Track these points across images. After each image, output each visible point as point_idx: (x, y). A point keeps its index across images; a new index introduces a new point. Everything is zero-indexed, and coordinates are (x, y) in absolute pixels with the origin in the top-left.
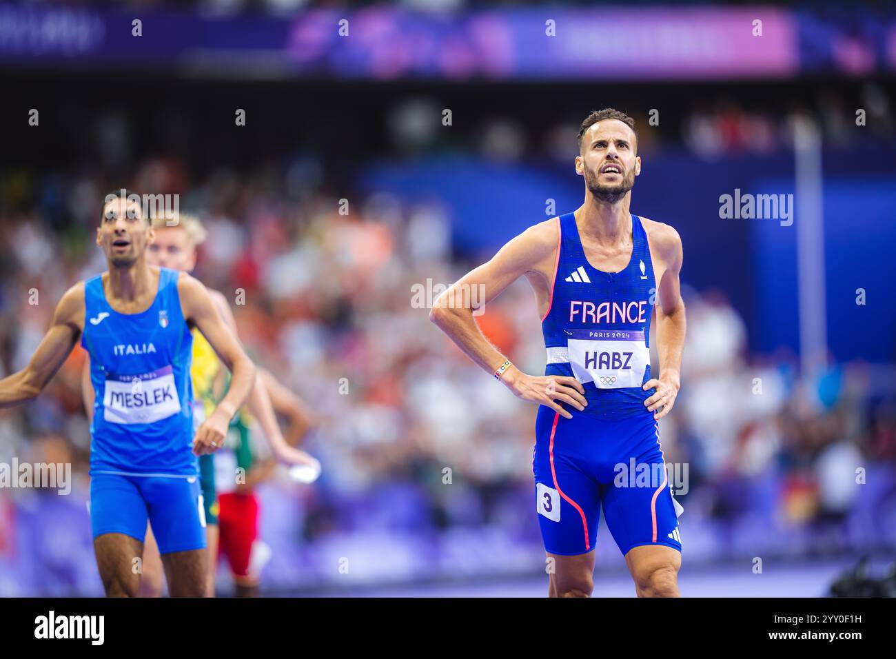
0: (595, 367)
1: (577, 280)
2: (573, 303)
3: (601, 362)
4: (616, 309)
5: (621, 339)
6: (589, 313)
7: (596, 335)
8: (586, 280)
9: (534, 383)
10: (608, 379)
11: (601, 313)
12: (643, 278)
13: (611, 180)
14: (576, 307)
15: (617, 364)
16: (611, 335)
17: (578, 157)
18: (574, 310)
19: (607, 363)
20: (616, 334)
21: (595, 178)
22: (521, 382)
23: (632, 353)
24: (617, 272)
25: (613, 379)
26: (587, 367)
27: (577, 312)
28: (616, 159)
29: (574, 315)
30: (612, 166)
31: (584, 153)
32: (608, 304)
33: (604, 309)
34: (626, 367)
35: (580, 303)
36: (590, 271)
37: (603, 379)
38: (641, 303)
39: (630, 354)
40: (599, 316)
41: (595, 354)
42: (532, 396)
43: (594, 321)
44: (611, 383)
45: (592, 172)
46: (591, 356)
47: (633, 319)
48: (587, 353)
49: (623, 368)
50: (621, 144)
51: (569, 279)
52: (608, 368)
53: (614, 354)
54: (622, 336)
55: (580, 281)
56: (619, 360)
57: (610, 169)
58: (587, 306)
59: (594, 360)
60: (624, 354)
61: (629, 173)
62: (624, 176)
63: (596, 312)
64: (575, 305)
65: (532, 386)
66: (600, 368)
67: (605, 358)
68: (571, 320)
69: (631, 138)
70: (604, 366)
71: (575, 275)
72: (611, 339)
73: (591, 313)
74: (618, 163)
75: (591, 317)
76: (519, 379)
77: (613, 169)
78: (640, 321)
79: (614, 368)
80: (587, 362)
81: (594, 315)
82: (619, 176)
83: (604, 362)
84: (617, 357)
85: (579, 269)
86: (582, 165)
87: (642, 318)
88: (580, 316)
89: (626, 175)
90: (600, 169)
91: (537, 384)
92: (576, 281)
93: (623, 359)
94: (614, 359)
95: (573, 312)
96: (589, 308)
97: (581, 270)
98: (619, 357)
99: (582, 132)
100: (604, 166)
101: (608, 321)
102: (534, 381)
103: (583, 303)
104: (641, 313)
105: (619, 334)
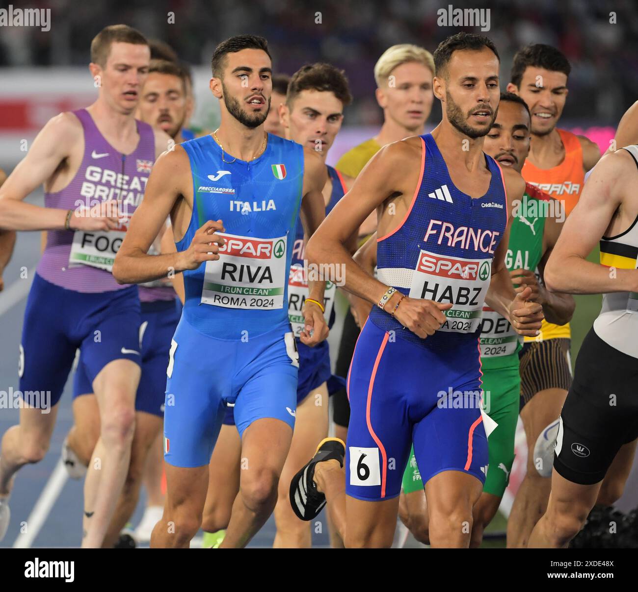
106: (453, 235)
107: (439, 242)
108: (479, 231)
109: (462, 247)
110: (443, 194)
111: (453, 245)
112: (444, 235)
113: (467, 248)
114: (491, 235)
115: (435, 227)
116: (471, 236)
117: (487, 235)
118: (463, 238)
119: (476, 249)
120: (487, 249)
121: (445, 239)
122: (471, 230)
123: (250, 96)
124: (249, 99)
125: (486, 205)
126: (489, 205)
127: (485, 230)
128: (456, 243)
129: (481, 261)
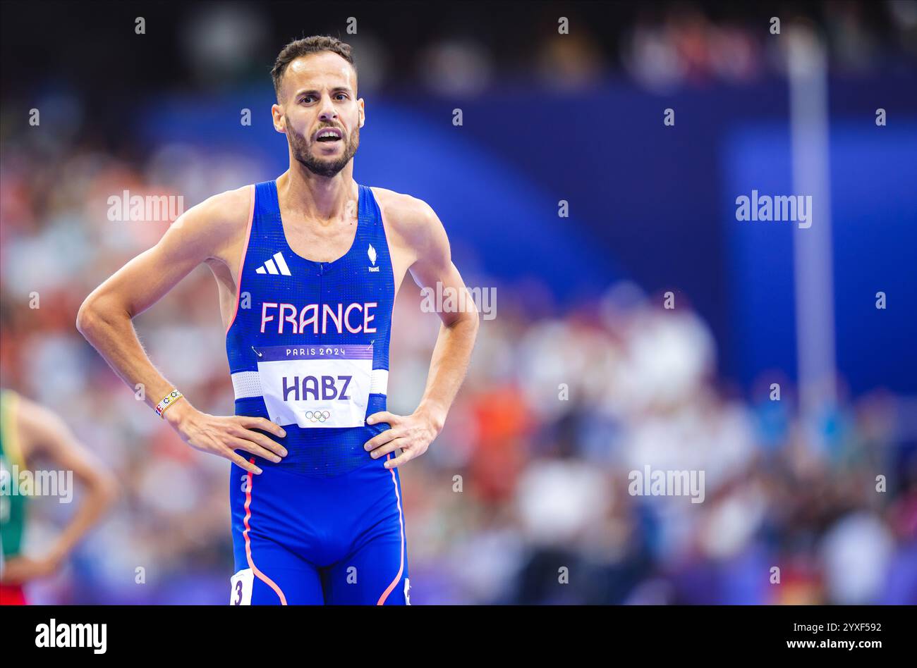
0: (297, 398)
1: (273, 271)
2: (265, 305)
3: (305, 390)
4: (328, 313)
5: (333, 357)
6: (288, 319)
7: (295, 352)
8: (286, 271)
9: (208, 425)
10: (318, 415)
11: (305, 319)
12: (371, 270)
13: (330, 151)
14: (270, 312)
15: (329, 392)
16: (317, 351)
17: (275, 106)
18: (267, 316)
19: (315, 392)
20: (325, 349)
21: (305, 144)
22: (192, 423)
23: (351, 377)
24: (331, 261)
25: (326, 414)
26: (286, 399)
27: (271, 318)
28: (334, 120)
29: (267, 323)
30: (329, 131)
31: (285, 102)
32: (316, 307)
33: (310, 314)
34: (343, 397)
35: (275, 305)
36: (292, 258)
37: (309, 414)
38: (367, 305)
39: (348, 379)
40: (303, 324)
41: (297, 379)
42: (203, 442)
43: (295, 331)
44: (322, 419)
45: (300, 137)
46: (291, 384)
47: (354, 327)
48: (285, 380)
49: (339, 399)
50: (338, 95)
51: (260, 271)
52: (317, 398)
53: (324, 378)
54: (334, 352)
55: (277, 273)
56: (332, 387)
57: (327, 135)
58: (285, 309)
59: (296, 388)
60: (340, 378)
61: (352, 134)
62: (346, 143)
63: (298, 318)
64: (267, 308)
65: (205, 427)
66: (305, 398)
67: (310, 384)
68: (263, 331)
69: (350, 81)
70: (310, 395)
71: (269, 264)
72: (317, 357)
73: (290, 319)
74: (337, 124)
75: (291, 324)
76: (190, 417)
77: (332, 134)
78: (366, 330)
79: (325, 397)
80: (286, 391)
81: (295, 323)
82: (340, 145)
83: (310, 390)
84: (328, 382)
85: (275, 256)
86: (283, 119)
87: (369, 327)
88: (275, 323)
89: (348, 140)
90: (313, 135)
91: (213, 426)
92: (271, 272)
93: (339, 385)
94: (325, 386)
95: (265, 319)
96: (288, 312)
97: (279, 257)
98: (333, 382)
99: (280, 71)
100: (318, 131)
101: (316, 331)
102: (208, 423)
103: (279, 306)
104: (367, 319)
105: (329, 349)
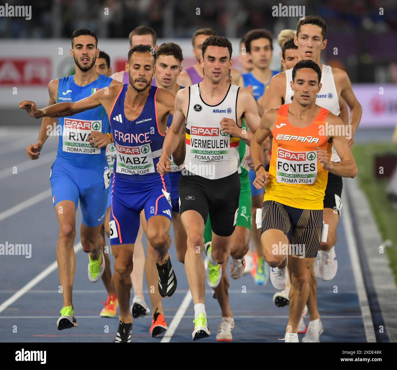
106: (124, 137)
107: (120, 140)
108: (137, 135)
109: (129, 142)
110: (119, 118)
111: (125, 142)
112: (120, 137)
113: (132, 142)
114: (143, 135)
115: (117, 133)
116: (133, 138)
117: (141, 136)
118: (129, 138)
119: (137, 142)
120: (144, 141)
121: (121, 139)
122: (132, 135)
123: (82, 58)
124: (82, 59)
125: (139, 122)
126: (141, 122)
127: (139, 134)
128: (126, 140)
129: (140, 147)
